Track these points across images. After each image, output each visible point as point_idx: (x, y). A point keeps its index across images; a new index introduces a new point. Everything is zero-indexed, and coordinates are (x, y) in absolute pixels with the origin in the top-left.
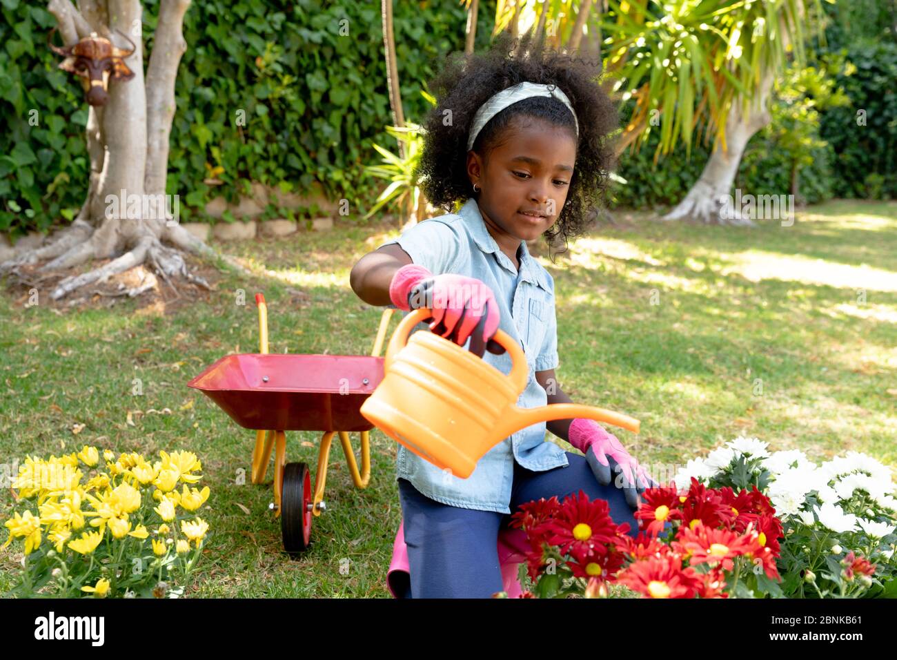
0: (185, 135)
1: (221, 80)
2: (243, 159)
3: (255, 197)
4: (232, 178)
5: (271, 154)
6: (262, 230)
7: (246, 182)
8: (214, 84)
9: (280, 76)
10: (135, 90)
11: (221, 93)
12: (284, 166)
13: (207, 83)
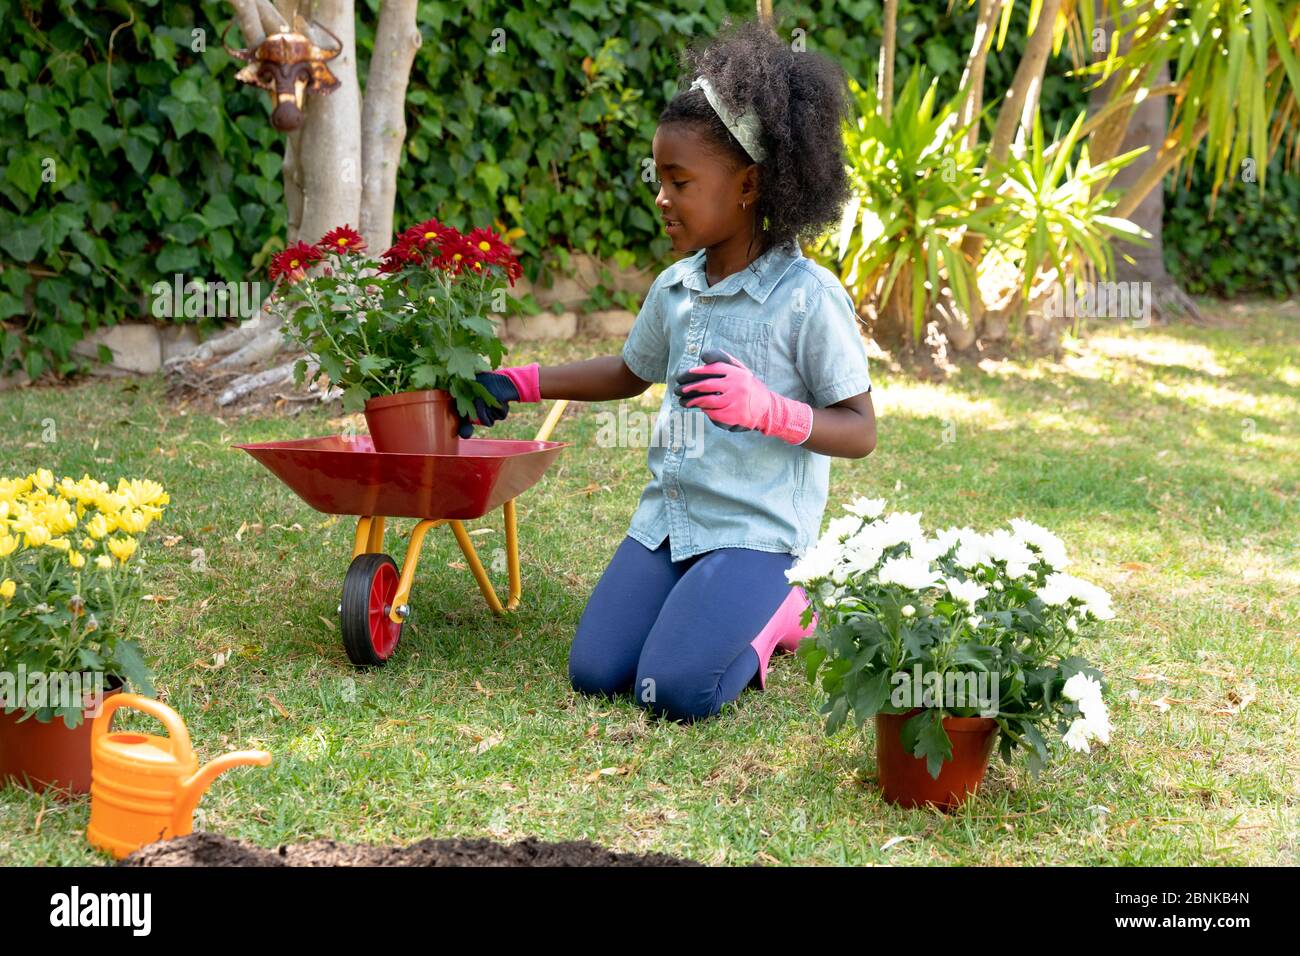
0: (466, 179)
1: (525, 95)
2: (557, 216)
3: (576, 276)
4: (536, 244)
5: (603, 208)
6: (585, 326)
7: (562, 252)
8: (513, 101)
9: (619, 87)
10: (344, 106)
11: (524, 115)
12: (626, 227)
13: (503, 100)
